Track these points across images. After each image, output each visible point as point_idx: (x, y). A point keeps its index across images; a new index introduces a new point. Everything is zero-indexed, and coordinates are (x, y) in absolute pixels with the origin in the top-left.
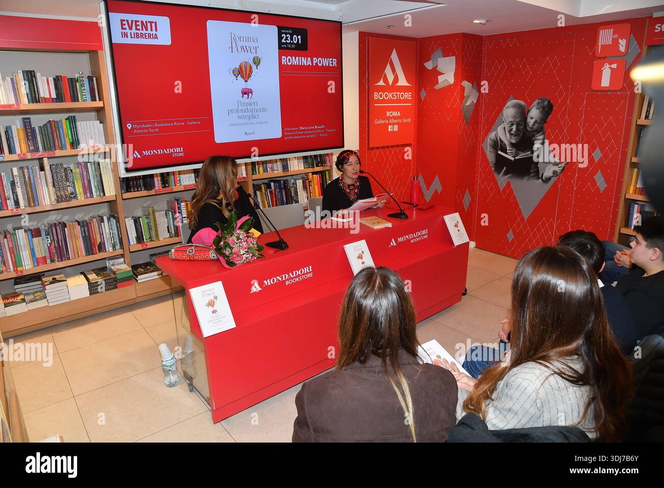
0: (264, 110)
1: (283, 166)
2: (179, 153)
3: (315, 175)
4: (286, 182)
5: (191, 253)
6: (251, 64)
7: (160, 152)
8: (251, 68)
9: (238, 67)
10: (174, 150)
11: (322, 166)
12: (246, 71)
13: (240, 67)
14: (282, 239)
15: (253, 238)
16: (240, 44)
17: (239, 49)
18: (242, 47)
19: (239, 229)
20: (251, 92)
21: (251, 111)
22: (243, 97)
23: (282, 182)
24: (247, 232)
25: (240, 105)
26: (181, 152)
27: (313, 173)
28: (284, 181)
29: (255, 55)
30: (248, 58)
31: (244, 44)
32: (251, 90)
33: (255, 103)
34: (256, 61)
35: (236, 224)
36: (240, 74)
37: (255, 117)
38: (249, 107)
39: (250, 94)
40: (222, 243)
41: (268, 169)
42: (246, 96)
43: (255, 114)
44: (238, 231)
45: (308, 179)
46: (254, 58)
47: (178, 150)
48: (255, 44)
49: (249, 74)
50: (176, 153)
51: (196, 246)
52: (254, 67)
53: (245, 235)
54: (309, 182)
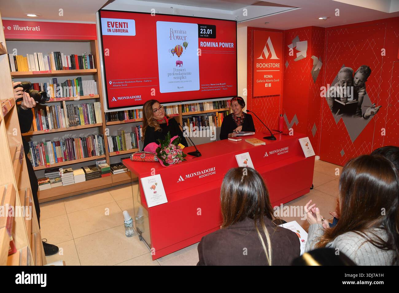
0: (189, 74)
1: (201, 107)
2: (139, 98)
3: (220, 113)
4: (202, 117)
5: (143, 157)
6: (182, 47)
7: (128, 98)
8: (182, 49)
9: (174, 48)
10: (136, 97)
11: (225, 108)
12: (179, 51)
13: (176, 48)
14: (198, 151)
15: (180, 149)
16: (175, 35)
17: (175, 38)
18: (177, 37)
19: (172, 143)
20: (182, 63)
21: (182, 74)
22: (177, 66)
23: (200, 117)
24: (177, 145)
25: (175, 71)
26: (140, 98)
27: (219, 112)
28: (201, 117)
29: (184, 41)
30: (181, 43)
31: (178, 35)
32: (182, 62)
33: (184, 70)
34: (185, 44)
35: (170, 140)
36: (175, 52)
37: (184, 78)
38: (181, 72)
39: (181, 64)
40: (161, 151)
41: (192, 109)
42: (179, 65)
43: (184, 76)
44: (171, 145)
45: (216, 116)
46: (184, 43)
47: (138, 97)
48: (185, 35)
49: (181, 52)
50: (137, 98)
51: (146, 153)
52: (184, 48)
53: (175, 147)
54: (216, 117)
